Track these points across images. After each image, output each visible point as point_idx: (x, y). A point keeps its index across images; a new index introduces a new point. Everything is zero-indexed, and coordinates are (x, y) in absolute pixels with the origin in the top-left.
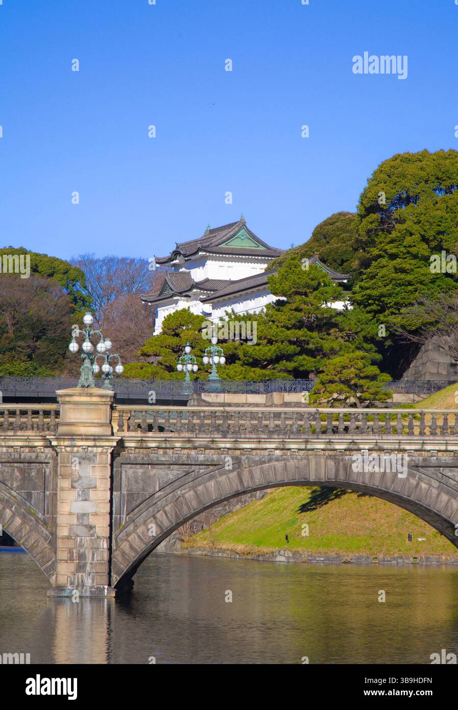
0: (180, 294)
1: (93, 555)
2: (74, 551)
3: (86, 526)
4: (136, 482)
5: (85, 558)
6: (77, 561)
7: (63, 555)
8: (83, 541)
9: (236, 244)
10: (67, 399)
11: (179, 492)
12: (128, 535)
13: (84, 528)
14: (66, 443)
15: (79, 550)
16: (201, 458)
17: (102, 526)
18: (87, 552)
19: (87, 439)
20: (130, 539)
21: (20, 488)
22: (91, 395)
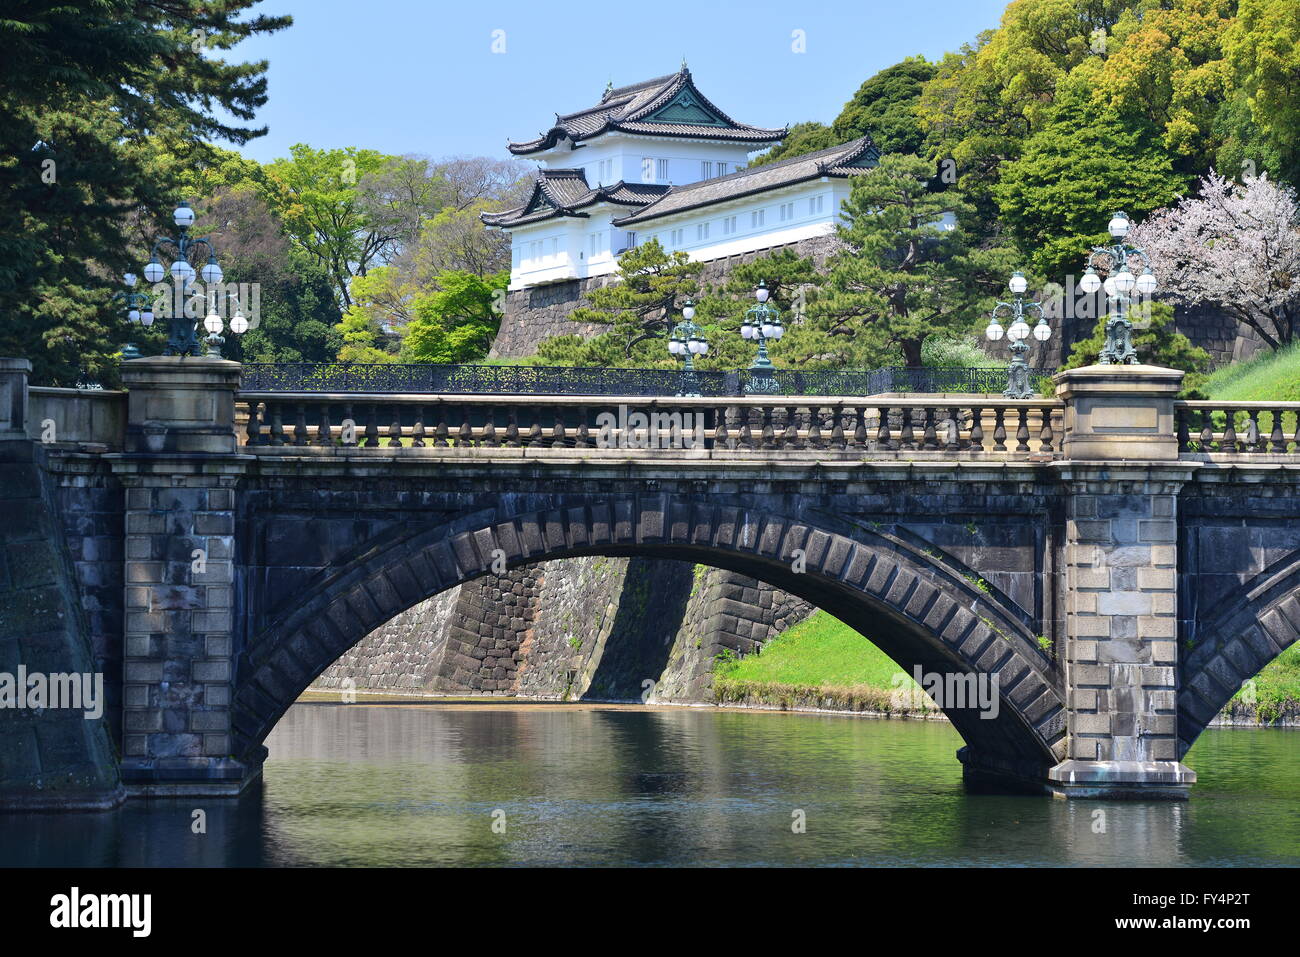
0: (571, 212)
1: (1147, 700)
2: (1109, 691)
3: (1131, 641)
4: (1220, 552)
5: (1132, 706)
6: (1116, 712)
7: (1084, 699)
8: (1126, 671)
9: (672, 117)
10: (1090, 387)
12: (1205, 660)
13: (1127, 644)
14: (1091, 476)
15: (1118, 690)
17: (1163, 642)
18: (1134, 694)
19: (1131, 468)
20: (1211, 666)
21: (985, 565)
22: (1137, 379)
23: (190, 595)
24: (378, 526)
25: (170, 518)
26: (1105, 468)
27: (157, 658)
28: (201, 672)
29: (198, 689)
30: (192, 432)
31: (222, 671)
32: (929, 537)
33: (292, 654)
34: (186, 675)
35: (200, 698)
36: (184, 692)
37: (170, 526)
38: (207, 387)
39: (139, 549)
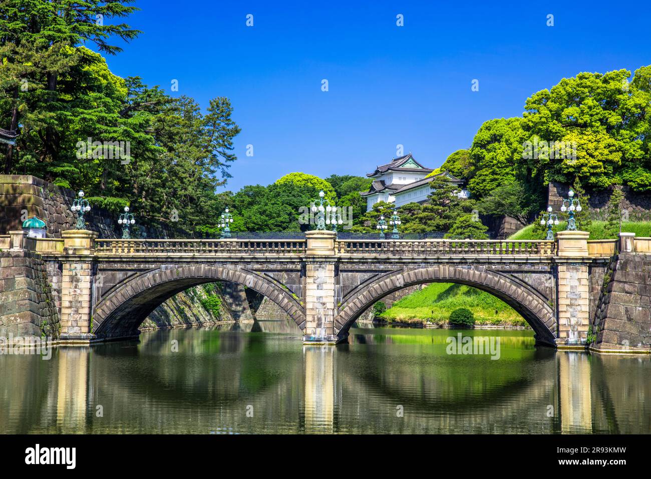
0: (380, 192)
1: (325, 319)
2: (315, 316)
3: (321, 303)
4: (348, 280)
5: (321, 320)
6: (317, 322)
7: (309, 318)
8: (320, 311)
9: (407, 166)
10: (311, 236)
11: (370, 285)
12: (344, 308)
15: (318, 316)
16: (382, 267)
17: (330, 303)
18: (322, 317)
19: (321, 258)
20: (345, 310)
21: (287, 283)
22: (323, 234)
23: (78, 291)
24: (130, 273)
25: (74, 271)
26: (314, 258)
27: (70, 307)
28: (80, 311)
29: (80, 315)
30: (80, 249)
31: (86, 311)
32: (272, 276)
33: (107, 307)
34: (77, 312)
35: (81, 317)
36: (76, 316)
37: (74, 274)
38: (83, 238)
39: (66, 279)
